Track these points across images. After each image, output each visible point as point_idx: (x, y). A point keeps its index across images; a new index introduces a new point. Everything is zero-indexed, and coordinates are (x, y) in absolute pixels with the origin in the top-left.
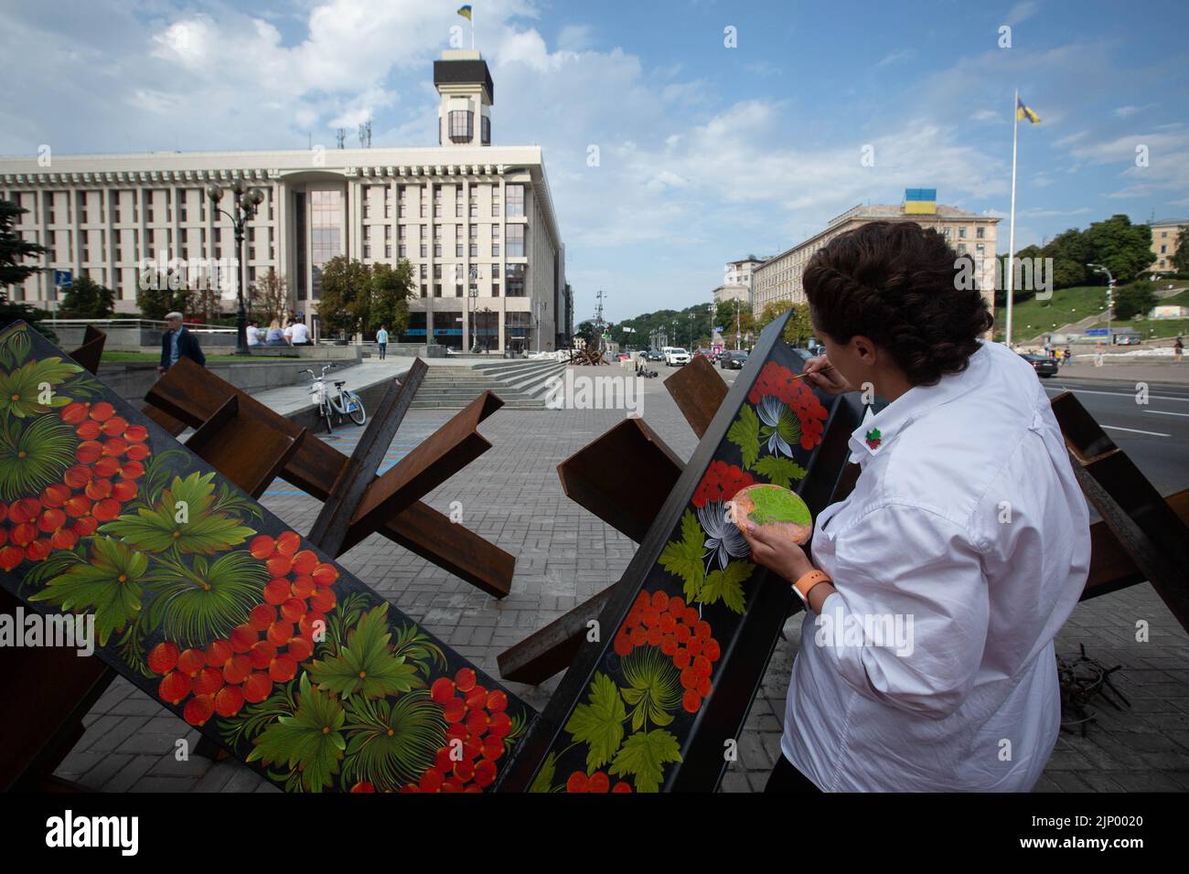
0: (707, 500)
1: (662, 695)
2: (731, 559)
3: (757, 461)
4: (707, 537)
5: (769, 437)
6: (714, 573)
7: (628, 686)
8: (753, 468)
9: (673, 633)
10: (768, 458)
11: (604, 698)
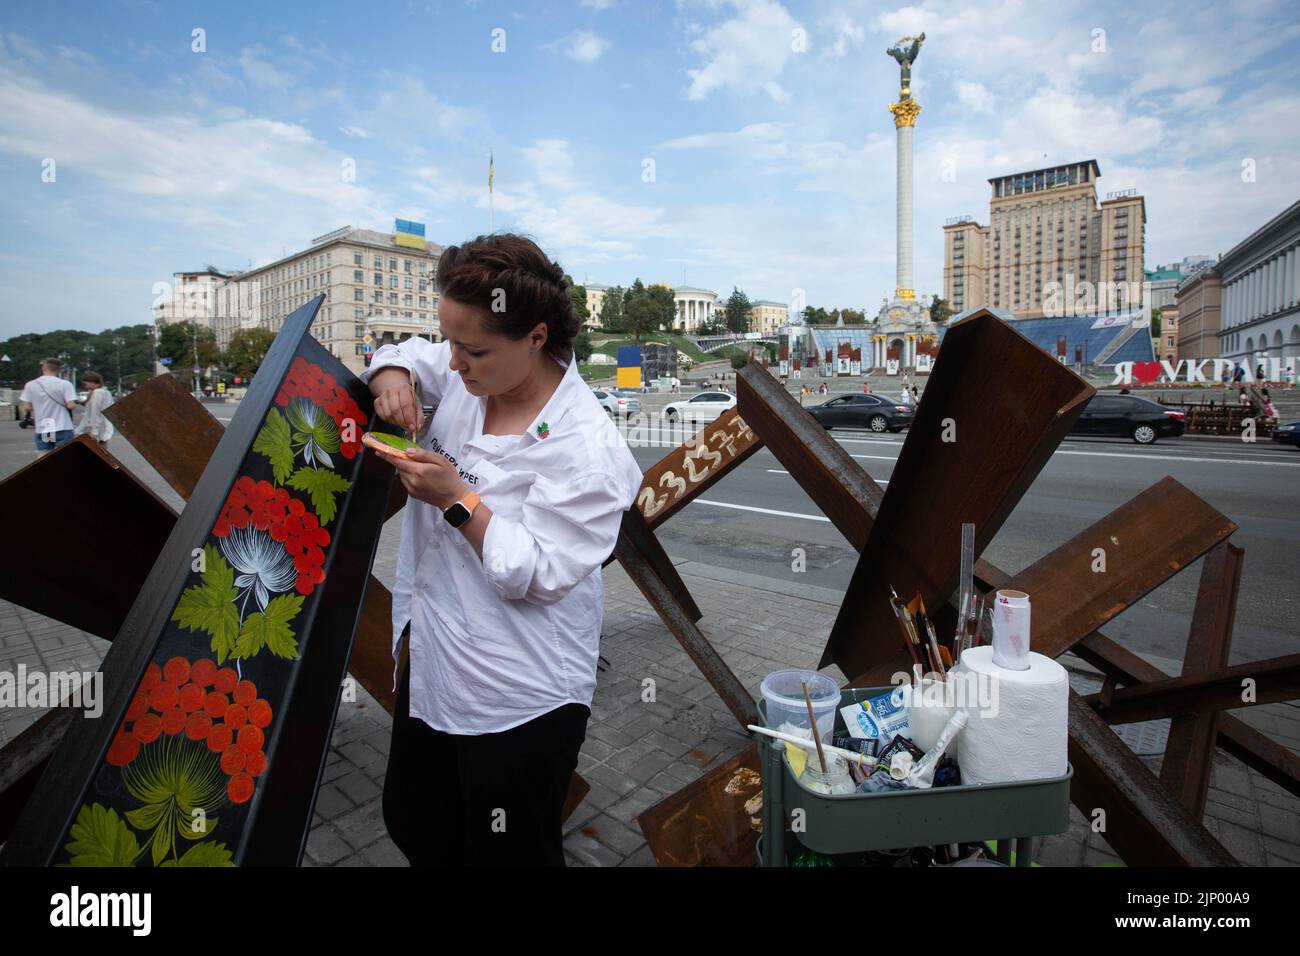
0: (232, 527)
1: (194, 797)
2: (272, 595)
3: (292, 474)
4: (237, 574)
5: (303, 446)
6: (253, 617)
7: (139, 804)
8: (287, 483)
9: (203, 709)
10: (305, 470)
11: (96, 838)
